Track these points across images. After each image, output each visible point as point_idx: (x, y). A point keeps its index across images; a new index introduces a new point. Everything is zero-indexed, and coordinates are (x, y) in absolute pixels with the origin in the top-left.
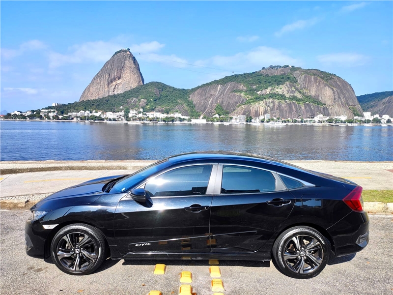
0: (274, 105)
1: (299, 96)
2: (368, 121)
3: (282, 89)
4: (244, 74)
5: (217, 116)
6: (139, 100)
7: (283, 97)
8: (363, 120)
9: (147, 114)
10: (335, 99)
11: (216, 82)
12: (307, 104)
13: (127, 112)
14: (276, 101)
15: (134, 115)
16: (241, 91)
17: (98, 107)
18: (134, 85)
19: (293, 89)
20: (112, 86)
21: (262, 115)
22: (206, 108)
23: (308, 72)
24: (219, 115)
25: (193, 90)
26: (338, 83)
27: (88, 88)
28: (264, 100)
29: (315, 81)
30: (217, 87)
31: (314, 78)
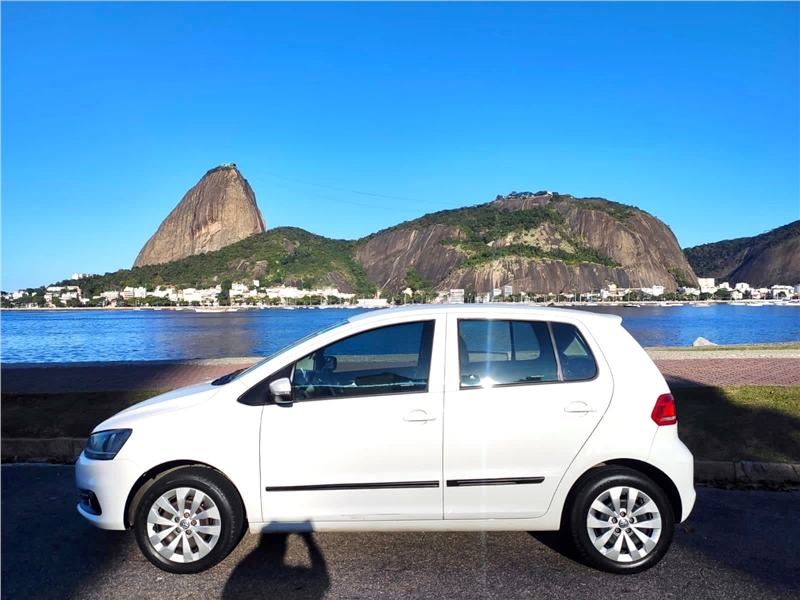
0: (521, 269)
1: (569, 249)
2: (703, 297)
3: (532, 237)
4: (462, 209)
5: (408, 291)
6: (253, 263)
7: (535, 251)
8: (697, 293)
9: (267, 290)
10: (638, 254)
11: (407, 226)
12: (586, 266)
13: (227, 287)
14: (525, 261)
15: (241, 293)
16: (456, 242)
17: (166, 278)
18: (243, 233)
19: (558, 236)
20: (199, 237)
21: (496, 287)
22: (387, 276)
23: (583, 203)
24: (413, 290)
25: (362, 242)
26: (644, 223)
27: (151, 243)
28: (501, 259)
29: (598, 220)
30: (409, 234)
31: (597, 215)
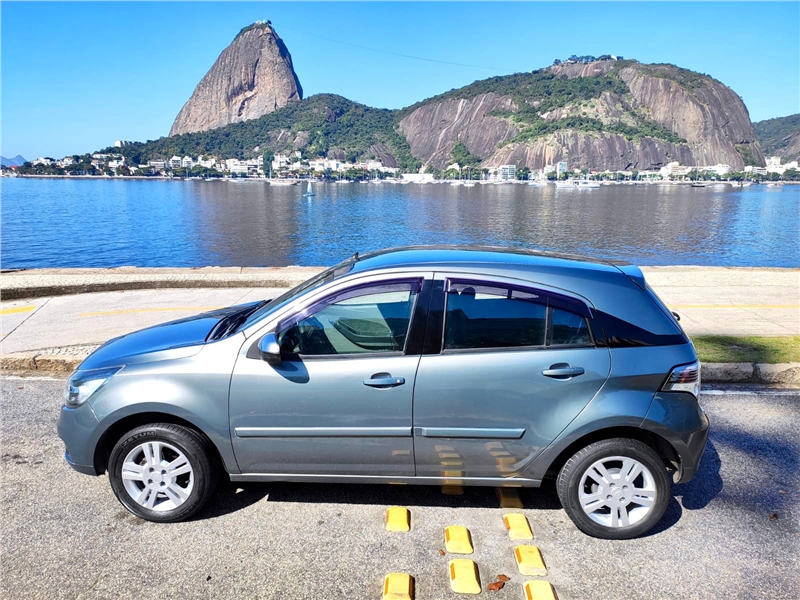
0: (576, 144)
1: (630, 122)
2: (775, 177)
3: (596, 108)
4: (515, 75)
5: (456, 166)
6: (294, 134)
7: (597, 125)
8: (764, 173)
9: (310, 162)
10: (706, 129)
11: (455, 94)
12: (647, 140)
13: (269, 159)
14: (582, 135)
15: (284, 165)
16: (506, 113)
17: (208, 148)
18: (282, 102)
19: (619, 106)
20: (235, 103)
21: (549, 164)
22: (432, 149)
23: (651, 70)
24: (461, 165)
25: (407, 111)
26: (715, 93)
27: (187, 109)
28: (556, 132)
29: (666, 90)
30: (456, 105)
31: (665, 84)
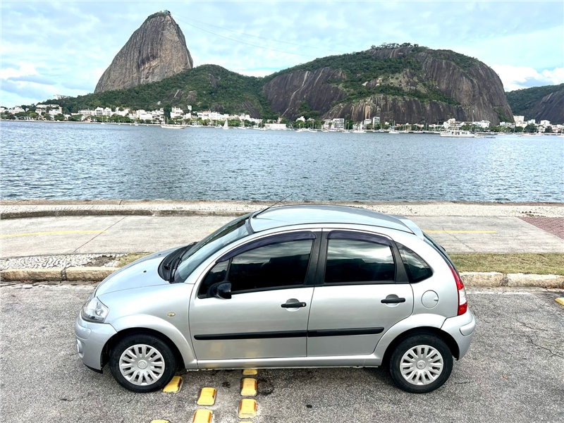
0: (386, 104)
1: (423, 90)
2: (520, 130)
3: (399, 80)
4: (344, 55)
5: (302, 119)
6: (186, 92)
7: (398, 91)
8: (513, 127)
9: (198, 114)
10: (474, 96)
11: (302, 68)
12: (435, 103)
13: (168, 111)
14: (390, 98)
15: (179, 115)
16: (338, 82)
17: (123, 102)
18: (179, 69)
19: (415, 79)
20: (144, 70)
21: (367, 118)
22: (286, 106)
23: (437, 54)
24: (306, 118)
25: (267, 79)
26: (480, 71)
27: (108, 73)
28: (372, 96)
29: (447, 68)
30: (303, 74)
31: (446, 63)
